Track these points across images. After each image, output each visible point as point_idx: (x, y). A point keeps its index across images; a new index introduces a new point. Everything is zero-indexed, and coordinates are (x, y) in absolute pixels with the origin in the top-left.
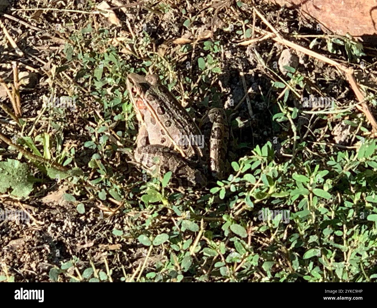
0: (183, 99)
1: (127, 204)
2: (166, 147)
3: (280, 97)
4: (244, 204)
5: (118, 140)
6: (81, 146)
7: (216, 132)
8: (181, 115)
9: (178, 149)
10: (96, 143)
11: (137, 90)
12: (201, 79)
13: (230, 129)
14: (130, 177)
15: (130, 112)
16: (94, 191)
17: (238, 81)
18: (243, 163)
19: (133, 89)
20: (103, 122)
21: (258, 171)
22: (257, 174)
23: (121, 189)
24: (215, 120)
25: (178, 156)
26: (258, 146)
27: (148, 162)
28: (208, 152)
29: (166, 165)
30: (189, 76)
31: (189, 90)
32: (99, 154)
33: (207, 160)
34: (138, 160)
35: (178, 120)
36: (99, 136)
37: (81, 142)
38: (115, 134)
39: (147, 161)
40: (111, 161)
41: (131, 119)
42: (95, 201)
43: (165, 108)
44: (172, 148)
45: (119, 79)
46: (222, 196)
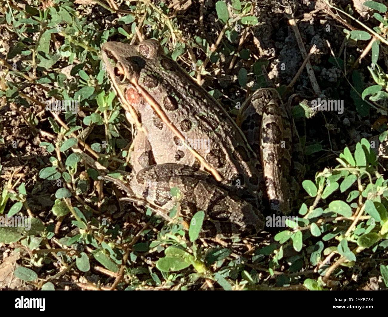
0: (199, 77)
1: (128, 275)
2: (186, 167)
3: (362, 56)
4: (337, 256)
5: (95, 159)
6: (31, 176)
7: (270, 131)
8: (207, 106)
9: (208, 168)
10: (59, 171)
11: (124, 71)
12: (224, 38)
13: (291, 122)
14: (126, 224)
15: (111, 108)
16: (68, 256)
17: (286, 35)
18: (322, 181)
19: (116, 70)
20: (67, 131)
21: (354, 195)
22: (352, 199)
23: (116, 250)
24: (265, 110)
25: (210, 180)
26: (346, 149)
27: (158, 197)
28: (260, 167)
29: (190, 200)
30: (199, 34)
31: (203, 57)
32: (67, 187)
33: (259, 181)
34: (140, 195)
35: (202, 117)
36: (64, 157)
37: (31, 168)
38: (89, 150)
39: (155, 195)
40: (88, 197)
41: (115, 120)
42: (71, 273)
43: (177, 98)
44: (196, 167)
45: (85, 52)
46: (298, 246)
